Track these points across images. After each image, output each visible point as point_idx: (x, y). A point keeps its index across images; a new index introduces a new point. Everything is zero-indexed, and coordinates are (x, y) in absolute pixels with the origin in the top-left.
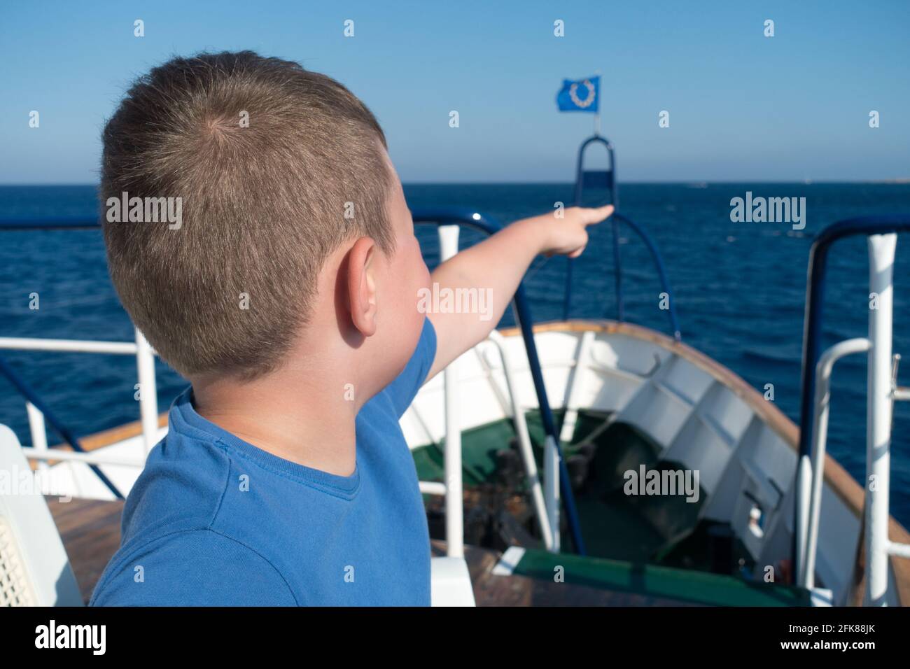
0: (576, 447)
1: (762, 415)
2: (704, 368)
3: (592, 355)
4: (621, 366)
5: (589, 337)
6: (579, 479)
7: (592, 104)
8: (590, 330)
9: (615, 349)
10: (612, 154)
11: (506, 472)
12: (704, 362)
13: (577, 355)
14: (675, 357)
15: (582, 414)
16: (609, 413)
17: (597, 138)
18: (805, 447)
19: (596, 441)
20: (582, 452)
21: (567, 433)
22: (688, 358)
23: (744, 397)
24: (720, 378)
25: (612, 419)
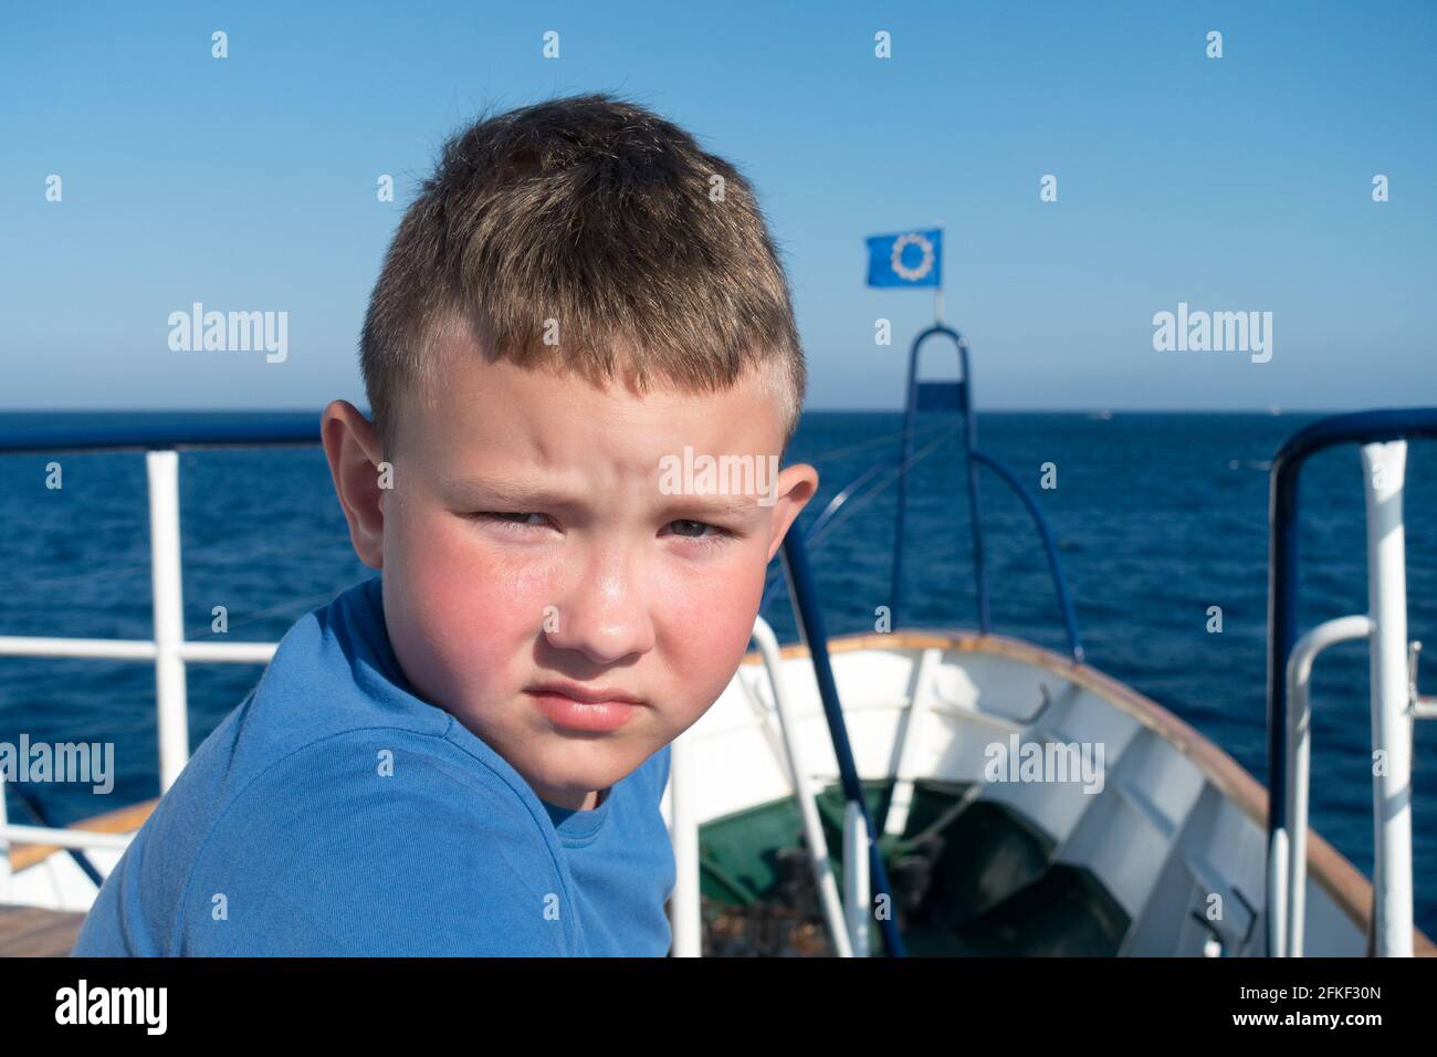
0: (911, 845)
1: (1219, 782)
2: (1123, 706)
3: (936, 691)
4: (983, 706)
5: (932, 658)
6: (916, 897)
7: (928, 274)
8: (933, 647)
9: (975, 679)
10: (964, 355)
11: (793, 887)
12: (1126, 699)
13: (912, 690)
14: (1075, 689)
15: (921, 789)
16: (967, 785)
17: (939, 329)
18: (1278, 817)
19: (945, 833)
20: (921, 851)
21: (896, 821)
22: (1096, 689)
23: (1188, 752)
24: (1149, 722)
25: (972, 795)
